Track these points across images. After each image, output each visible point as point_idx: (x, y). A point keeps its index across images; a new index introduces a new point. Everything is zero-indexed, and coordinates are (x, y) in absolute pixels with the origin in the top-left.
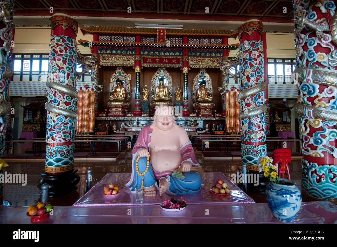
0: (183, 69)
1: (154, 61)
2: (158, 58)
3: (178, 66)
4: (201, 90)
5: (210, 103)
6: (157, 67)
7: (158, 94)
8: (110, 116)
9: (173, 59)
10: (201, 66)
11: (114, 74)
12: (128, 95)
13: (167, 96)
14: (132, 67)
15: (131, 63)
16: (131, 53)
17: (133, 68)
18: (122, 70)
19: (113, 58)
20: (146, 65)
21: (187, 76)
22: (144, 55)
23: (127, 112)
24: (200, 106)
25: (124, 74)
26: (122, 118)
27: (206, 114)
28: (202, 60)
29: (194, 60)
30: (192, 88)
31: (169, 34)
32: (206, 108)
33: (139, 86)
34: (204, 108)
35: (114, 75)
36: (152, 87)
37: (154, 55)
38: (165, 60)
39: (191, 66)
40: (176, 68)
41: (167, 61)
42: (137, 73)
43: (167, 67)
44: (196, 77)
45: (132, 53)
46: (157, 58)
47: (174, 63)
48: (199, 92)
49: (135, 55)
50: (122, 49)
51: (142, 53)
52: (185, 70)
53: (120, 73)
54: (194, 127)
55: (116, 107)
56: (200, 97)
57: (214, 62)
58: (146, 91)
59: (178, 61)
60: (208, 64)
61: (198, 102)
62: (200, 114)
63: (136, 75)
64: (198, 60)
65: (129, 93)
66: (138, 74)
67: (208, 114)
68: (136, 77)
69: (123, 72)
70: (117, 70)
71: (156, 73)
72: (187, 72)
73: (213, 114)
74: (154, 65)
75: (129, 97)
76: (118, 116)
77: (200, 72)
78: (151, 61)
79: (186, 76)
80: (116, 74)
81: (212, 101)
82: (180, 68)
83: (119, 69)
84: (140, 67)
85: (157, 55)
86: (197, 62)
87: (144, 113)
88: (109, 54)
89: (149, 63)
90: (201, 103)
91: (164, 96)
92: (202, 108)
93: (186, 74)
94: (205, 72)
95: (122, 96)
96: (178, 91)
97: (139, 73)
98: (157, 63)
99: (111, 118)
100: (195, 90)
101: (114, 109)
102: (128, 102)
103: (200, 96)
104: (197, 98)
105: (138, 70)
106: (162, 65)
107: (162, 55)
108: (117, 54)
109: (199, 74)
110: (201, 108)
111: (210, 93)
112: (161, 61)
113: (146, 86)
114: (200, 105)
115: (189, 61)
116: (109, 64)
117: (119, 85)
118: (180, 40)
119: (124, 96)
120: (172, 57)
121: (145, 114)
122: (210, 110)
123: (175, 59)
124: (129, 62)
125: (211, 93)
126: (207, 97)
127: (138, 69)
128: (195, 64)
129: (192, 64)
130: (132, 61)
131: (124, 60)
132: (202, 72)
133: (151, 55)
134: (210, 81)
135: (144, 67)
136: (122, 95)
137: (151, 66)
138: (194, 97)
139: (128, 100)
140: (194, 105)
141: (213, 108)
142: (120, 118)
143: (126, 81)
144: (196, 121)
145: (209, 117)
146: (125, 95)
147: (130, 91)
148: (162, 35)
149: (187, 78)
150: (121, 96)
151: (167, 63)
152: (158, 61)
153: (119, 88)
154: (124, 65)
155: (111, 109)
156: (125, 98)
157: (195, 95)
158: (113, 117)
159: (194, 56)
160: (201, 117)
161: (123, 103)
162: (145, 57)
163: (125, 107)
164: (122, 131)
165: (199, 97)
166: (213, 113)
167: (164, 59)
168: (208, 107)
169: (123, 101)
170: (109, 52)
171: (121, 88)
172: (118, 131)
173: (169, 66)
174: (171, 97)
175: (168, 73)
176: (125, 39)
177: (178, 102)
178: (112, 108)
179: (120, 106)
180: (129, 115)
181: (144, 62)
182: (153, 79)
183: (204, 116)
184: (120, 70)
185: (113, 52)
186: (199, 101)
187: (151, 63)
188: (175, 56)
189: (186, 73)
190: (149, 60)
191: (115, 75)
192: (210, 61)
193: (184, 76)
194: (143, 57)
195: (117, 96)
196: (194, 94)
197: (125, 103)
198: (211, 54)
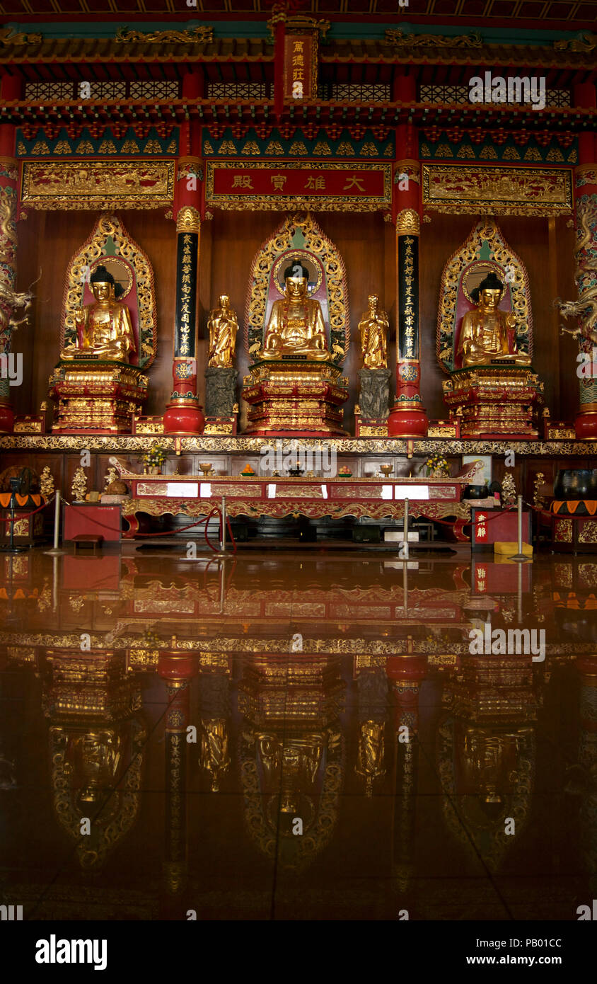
0: (394, 218)
1: (262, 184)
2: (283, 172)
3: (372, 204)
4: (479, 320)
5: (524, 375)
6: (274, 208)
7: (279, 339)
8: (60, 433)
9: (350, 174)
10: (481, 209)
11: (86, 250)
12: (143, 341)
13: (320, 344)
14: (163, 210)
15: (159, 193)
16: (158, 149)
17: (169, 215)
18: (120, 230)
19: (83, 173)
20: (226, 203)
21: (415, 247)
22: (217, 157)
23: (137, 414)
24: (477, 389)
25: (128, 250)
26: (113, 441)
27: (506, 429)
28: (485, 179)
29: (448, 181)
30: (437, 310)
31: (329, 60)
32: (505, 399)
33: (193, 294)
34: (493, 396)
35: (83, 252)
36: (253, 305)
37: (263, 157)
38: (311, 179)
39: (432, 205)
40: (362, 214)
41: (320, 184)
42: (182, 235)
43: (323, 209)
44: (457, 259)
45: (165, 148)
46: (275, 172)
47: (354, 192)
48: (468, 332)
49: (176, 157)
50: (120, 133)
51: (208, 150)
52: (407, 222)
53: (110, 243)
54: (453, 480)
55: (88, 393)
56: (473, 349)
57: (538, 188)
58: (224, 320)
59: (374, 185)
60: (511, 198)
61: (465, 372)
62: (476, 428)
63: (181, 245)
64: (467, 179)
65: (146, 334)
66: (187, 239)
67: (512, 429)
68: (181, 254)
69: (125, 241)
70: (97, 233)
71: (272, 242)
72: (415, 232)
73: (534, 428)
74: (265, 203)
75: (150, 351)
76: (96, 430)
77: (475, 235)
78: (247, 184)
79: (409, 251)
80: (93, 249)
81: (532, 369)
82: (380, 214)
83: (105, 225)
84: (199, 210)
85: (274, 157)
86: (460, 189)
87: (213, 422)
88: (64, 158)
89: (241, 191)
90: (480, 375)
91: (310, 343)
92: (487, 400)
93: (408, 242)
94: (497, 238)
95: (118, 344)
96: (375, 321)
97: (194, 236)
98: (278, 192)
99: (63, 439)
100: (448, 319)
101: (81, 404)
102: (145, 372)
103: (477, 346)
104: (459, 357)
105: (188, 224)
106: (299, 199)
107: (298, 157)
108: (95, 156)
109: (470, 245)
110: (479, 399)
111: (519, 333)
112: (296, 183)
113: (224, 298)
114: (478, 387)
115: (426, 184)
116: (63, 203)
117: (106, 297)
118: (380, 94)
119: (124, 345)
120: (347, 167)
121: (217, 424)
122: (525, 409)
123: (359, 174)
124: (148, 190)
125: (525, 336)
126: (506, 349)
127: (187, 219)
128: (450, 196)
129: (438, 194)
130: (161, 187)
131: (128, 181)
132: (484, 238)
133: (251, 157)
134: (518, 279)
135: (215, 211)
136: (115, 341)
137: (250, 206)
138: (444, 355)
139: (145, 364)
140: (445, 387)
141: (535, 398)
142: (105, 440)
143: (134, 278)
144: (460, 456)
145: (520, 441)
146: (128, 342)
147: (152, 325)
148: (298, 67)
149: (415, 256)
150: (112, 343)
151: (320, 192)
152: (279, 181)
153: (105, 311)
154: (129, 205)
155: (66, 403)
156: (132, 355)
157: (450, 345)
158: (74, 436)
159: (445, 161)
160: (479, 439)
161: (117, 371)
162: (223, 165)
163: (128, 394)
164: (111, 492)
165: (469, 349)
166: (537, 423)
167: (309, 172)
168: (516, 393)
169: (119, 364)
170: (62, 147)
171: (112, 311)
172: (93, 497)
173: (329, 204)
174: (339, 349)
175: (325, 243)
176: (136, 91)
177: (372, 374)
178: (68, 395)
179: (103, 388)
180: (146, 431)
181: (219, 190)
182: (256, 268)
183: (492, 436)
184: (109, 230)
185: (81, 146)
186: (473, 368)
187: (247, 191)
188: (358, 158)
189: (411, 237)
190: (238, 181)
191: (86, 255)
192: (522, 183)
193: (402, 247)
194: (214, 166)
195: (92, 347)
196: (447, 339)
197: (128, 374)
198: (522, 156)
